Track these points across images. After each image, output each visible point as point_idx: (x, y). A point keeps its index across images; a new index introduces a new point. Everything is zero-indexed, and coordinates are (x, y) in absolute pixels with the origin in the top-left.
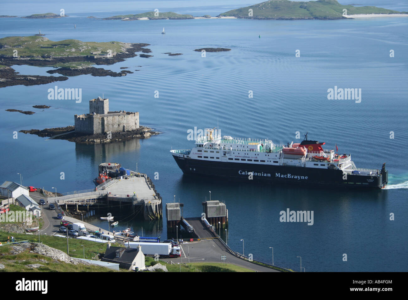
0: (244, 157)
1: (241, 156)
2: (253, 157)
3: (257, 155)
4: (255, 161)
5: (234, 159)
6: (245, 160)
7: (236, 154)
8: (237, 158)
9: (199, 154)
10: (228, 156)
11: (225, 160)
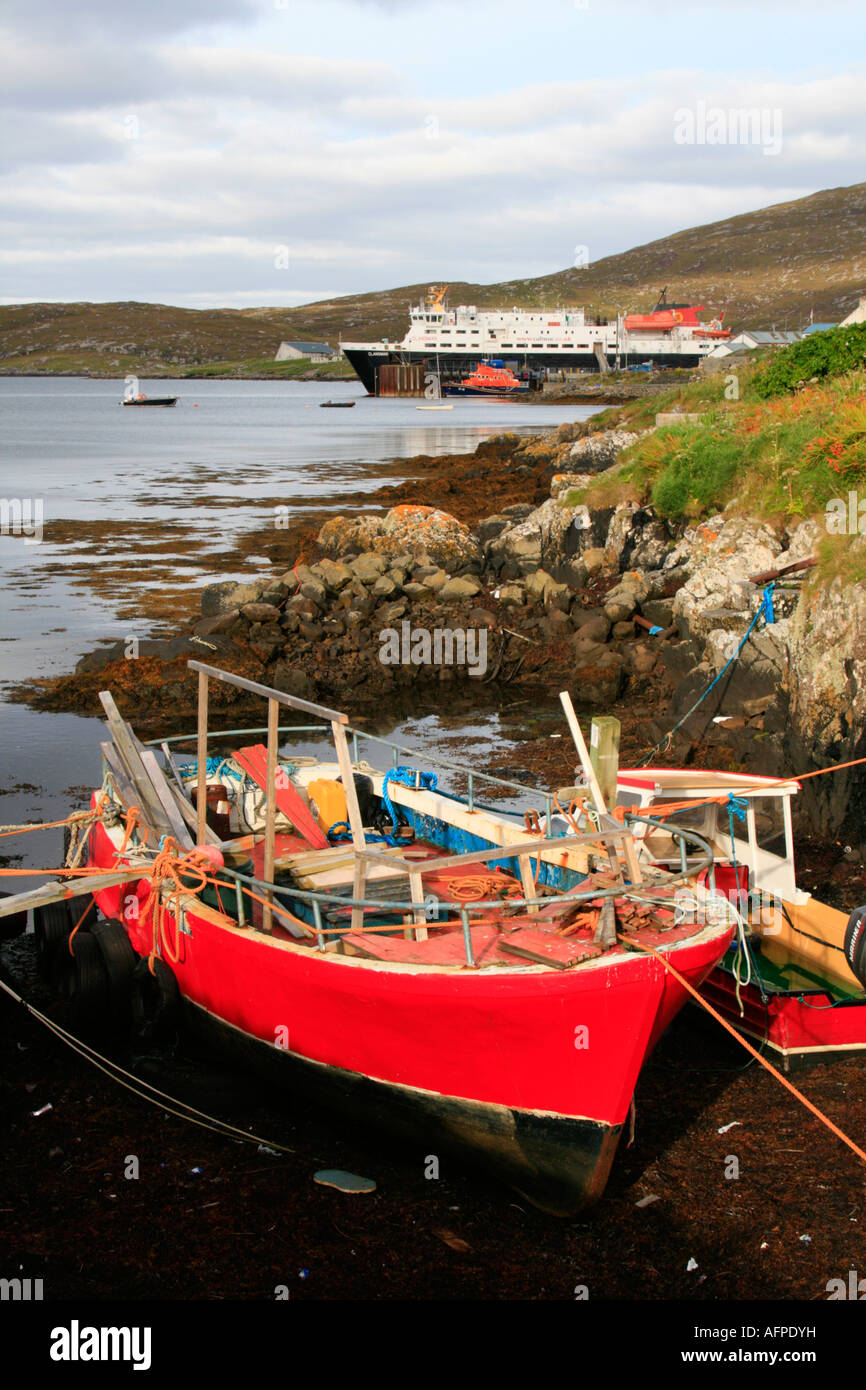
0: (538, 340)
1: (532, 337)
2: (560, 339)
3: (569, 332)
4: (565, 346)
5: (515, 346)
6: (541, 346)
7: (521, 334)
8: (521, 342)
9: (429, 339)
10: (501, 339)
11: (495, 348)
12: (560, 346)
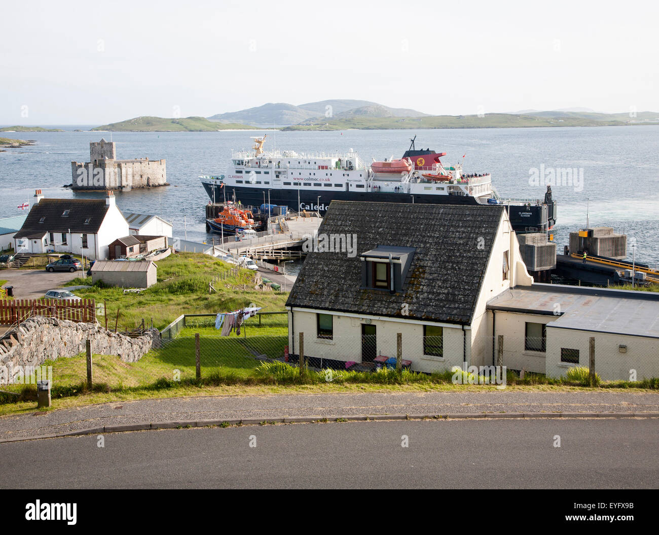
0: (308, 179)
1: (303, 177)
2: (323, 180)
3: (329, 175)
4: (326, 185)
5: (292, 184)
6: (310, 184)
7: (296, 175)
8: (296, 181)
9: (238, 177)
10: (283, 179)
11: (279, 185)
12: (323, 185)
